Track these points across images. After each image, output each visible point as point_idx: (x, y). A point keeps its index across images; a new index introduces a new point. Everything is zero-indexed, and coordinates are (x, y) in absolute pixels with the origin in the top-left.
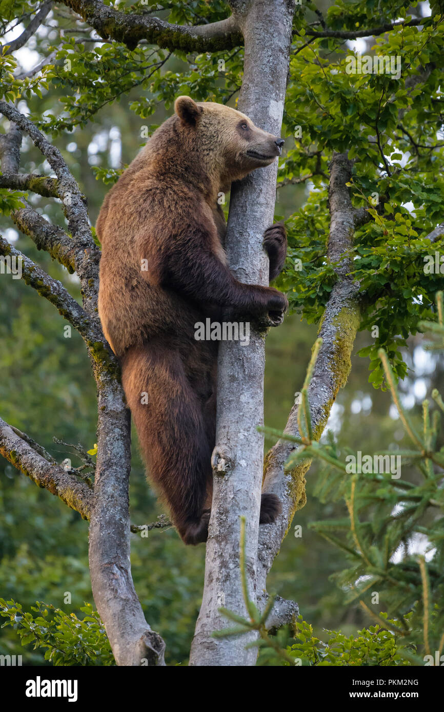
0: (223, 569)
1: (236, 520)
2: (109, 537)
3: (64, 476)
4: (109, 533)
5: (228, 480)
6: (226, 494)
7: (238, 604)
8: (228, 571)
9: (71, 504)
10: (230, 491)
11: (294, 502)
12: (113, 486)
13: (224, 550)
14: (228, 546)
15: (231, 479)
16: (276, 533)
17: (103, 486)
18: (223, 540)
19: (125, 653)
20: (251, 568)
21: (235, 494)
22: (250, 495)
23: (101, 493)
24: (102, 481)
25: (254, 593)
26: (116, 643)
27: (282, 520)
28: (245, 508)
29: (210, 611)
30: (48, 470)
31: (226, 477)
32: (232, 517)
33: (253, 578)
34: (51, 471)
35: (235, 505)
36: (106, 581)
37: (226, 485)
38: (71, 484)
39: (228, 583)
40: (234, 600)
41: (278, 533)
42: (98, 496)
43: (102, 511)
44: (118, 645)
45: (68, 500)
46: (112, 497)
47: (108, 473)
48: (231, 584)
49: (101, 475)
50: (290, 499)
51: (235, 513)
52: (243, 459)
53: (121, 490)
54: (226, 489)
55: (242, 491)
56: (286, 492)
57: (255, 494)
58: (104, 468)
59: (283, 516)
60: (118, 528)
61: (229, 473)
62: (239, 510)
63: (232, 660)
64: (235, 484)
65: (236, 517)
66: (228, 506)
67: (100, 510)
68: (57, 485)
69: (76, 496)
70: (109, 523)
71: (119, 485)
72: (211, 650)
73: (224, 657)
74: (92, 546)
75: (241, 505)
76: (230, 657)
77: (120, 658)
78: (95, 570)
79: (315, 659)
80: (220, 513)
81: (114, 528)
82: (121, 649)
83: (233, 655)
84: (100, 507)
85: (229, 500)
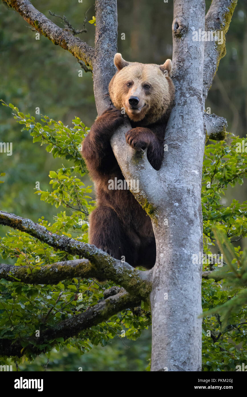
0: (182, 98)
1: (190, 66)
2: (107, 77)
3: (72, 38)
4: (107, 75)
5: (183, 40)
6: (183, 49)
7: (192, 119)
8: (185, 98)
9: (77, 56)
10: (185, 47)
11: (219, 54)
12: (108, 44)
13: (182, 85)
14: (185, 83)
15: (186, 39)
16: (210, 74)
17: (101, 44)
18: (181, 79)
19: (121, 151)
20: (200, 96)
21: (189, 49)
22: (198, 49)
23: (100, 49)
24: (100, 41)
25: (202, 113)
26: (115, 145)
27: (213, 65)
28: (195, 58)
29: (174, 124)
30: (61, 33)
31: (182, 38)
32: (187, 64)
33: (201, 103)
34: (63, 34)
35: (189, 56)
36: (107, 105)
37: (183, 43)
38: (77, 43)
39: (186, 106)
40: (190, 117)
41: (211, 74)
42: (98, 51)
43: (101, 60)
44: (117, 146)
45: (75, 53)
46: (108, 51)
47: (104, 36)
48: (187, 107)
49: (99, 37)
50: (217, 52)
51: (189, 61)
52: (193, 26)
53: (113, 47)
54: (182, 46)
55: (193, 47)
56: (215, 47)
57: (201, 49)
58: (101, 32)
59: (213, 63)
60: (112, 71)
61: (184, 35)
62: (192, 59)
63: (190, 155)
64: (188, 42)
65: (190, 64)
66: (184, 57)
67: (100, 60)
68: (67, 43)
69: (80, 50)
70: (106, 68)
71: (112, 43)
72: (176, 148)
73: (184, 153)
74: (96, 83)
75: (193, 56)
76: (189, 153)
77: (118, 154)
78: (99, 98)
79: (222, 153)
80: (179, 61)
81: (109, 72)
82: (119, 148)
83: (190, 152)
84: (100, 58)
85: (185, 53)
